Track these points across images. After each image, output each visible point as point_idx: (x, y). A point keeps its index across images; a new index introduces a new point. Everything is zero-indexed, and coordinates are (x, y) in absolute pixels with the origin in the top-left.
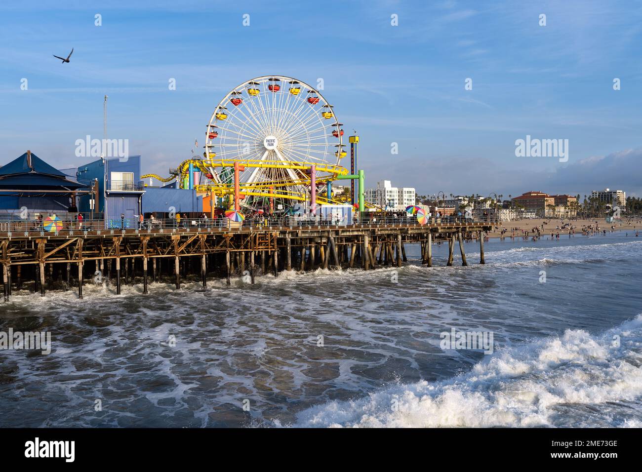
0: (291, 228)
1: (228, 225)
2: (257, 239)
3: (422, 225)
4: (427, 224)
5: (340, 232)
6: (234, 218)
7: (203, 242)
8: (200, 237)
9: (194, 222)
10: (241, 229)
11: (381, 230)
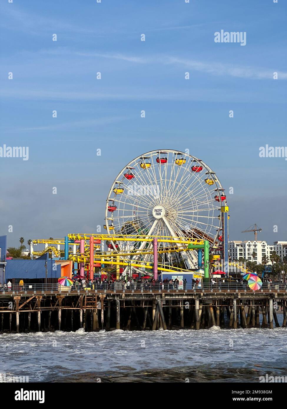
0: (115, 292)
1: (59, 289)
2: (85, 300)
3: (254, 291)
4: (260, 290)
5: (163, 295)
6: (63, 283)
7: (39, 301)
8: (36, 298)
9: (30, 287)
10: (69, 292)
11: (207, 295)
